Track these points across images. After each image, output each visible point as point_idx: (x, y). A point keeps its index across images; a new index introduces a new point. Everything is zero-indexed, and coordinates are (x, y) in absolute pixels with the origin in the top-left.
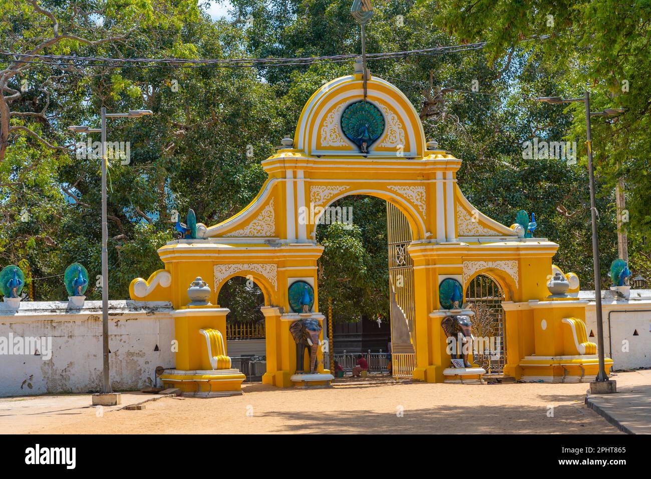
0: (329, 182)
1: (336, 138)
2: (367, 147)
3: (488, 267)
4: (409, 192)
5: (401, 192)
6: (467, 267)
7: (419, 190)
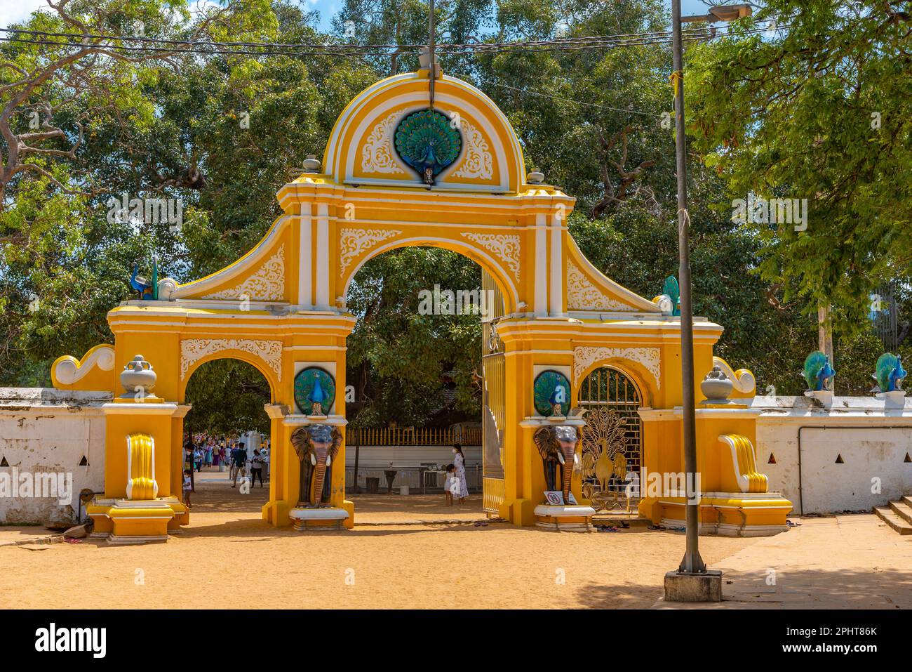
0: (369, 224)
1: (387, 160)
2: (434, 176)
3: (614, 356)
4: (496, 244)
5: (483, 242)
6: (581, 355)
7: (511, 240)
